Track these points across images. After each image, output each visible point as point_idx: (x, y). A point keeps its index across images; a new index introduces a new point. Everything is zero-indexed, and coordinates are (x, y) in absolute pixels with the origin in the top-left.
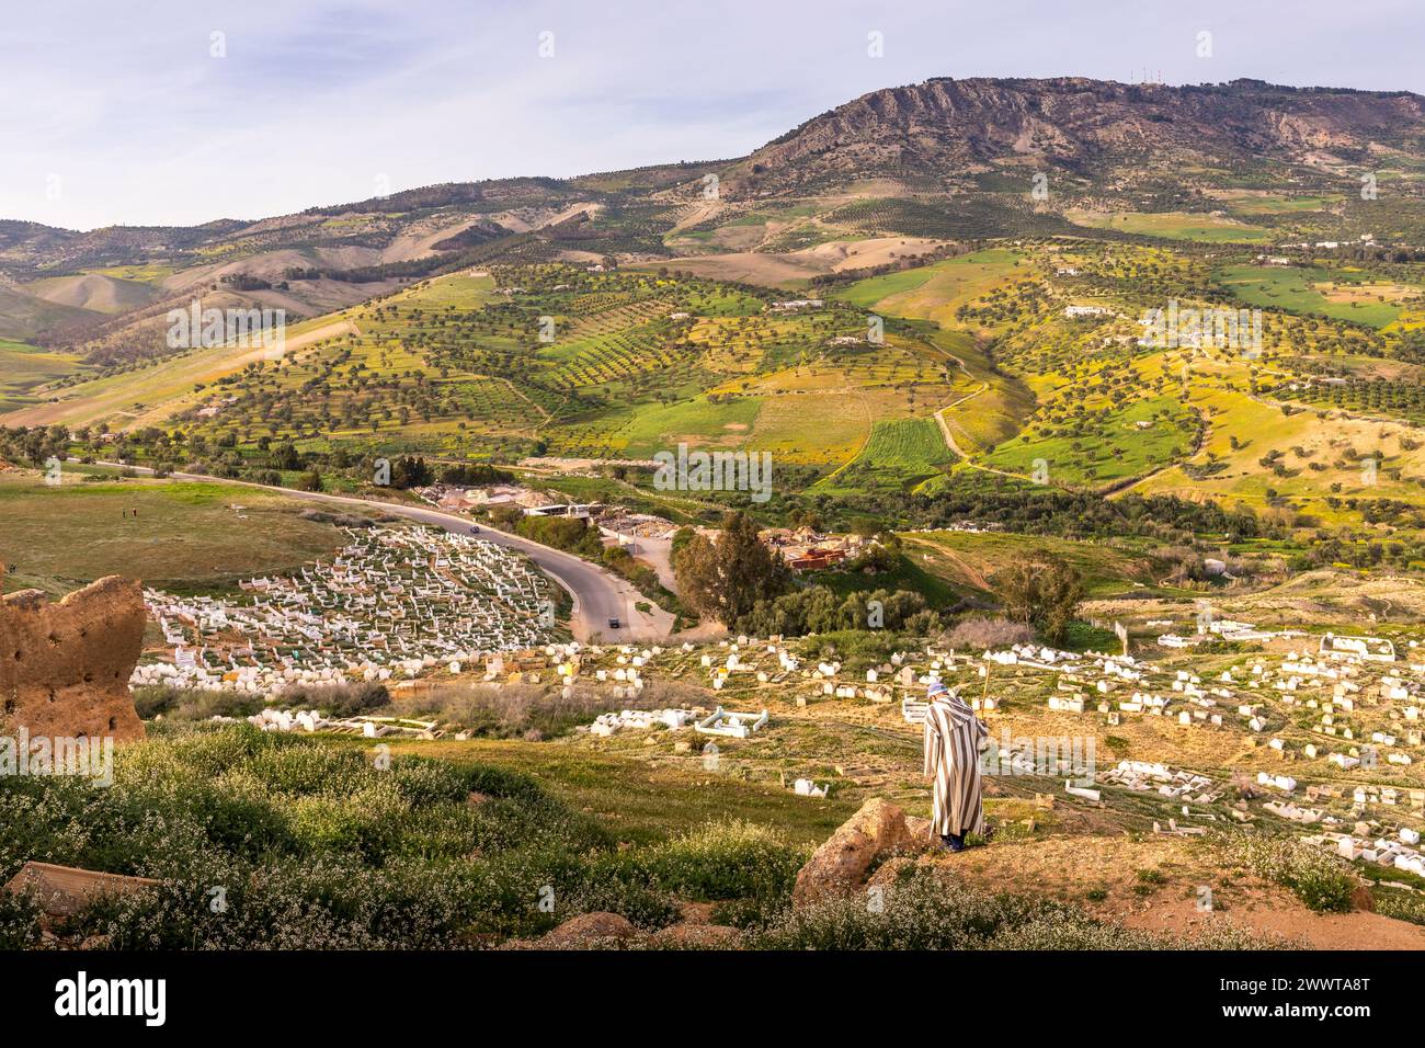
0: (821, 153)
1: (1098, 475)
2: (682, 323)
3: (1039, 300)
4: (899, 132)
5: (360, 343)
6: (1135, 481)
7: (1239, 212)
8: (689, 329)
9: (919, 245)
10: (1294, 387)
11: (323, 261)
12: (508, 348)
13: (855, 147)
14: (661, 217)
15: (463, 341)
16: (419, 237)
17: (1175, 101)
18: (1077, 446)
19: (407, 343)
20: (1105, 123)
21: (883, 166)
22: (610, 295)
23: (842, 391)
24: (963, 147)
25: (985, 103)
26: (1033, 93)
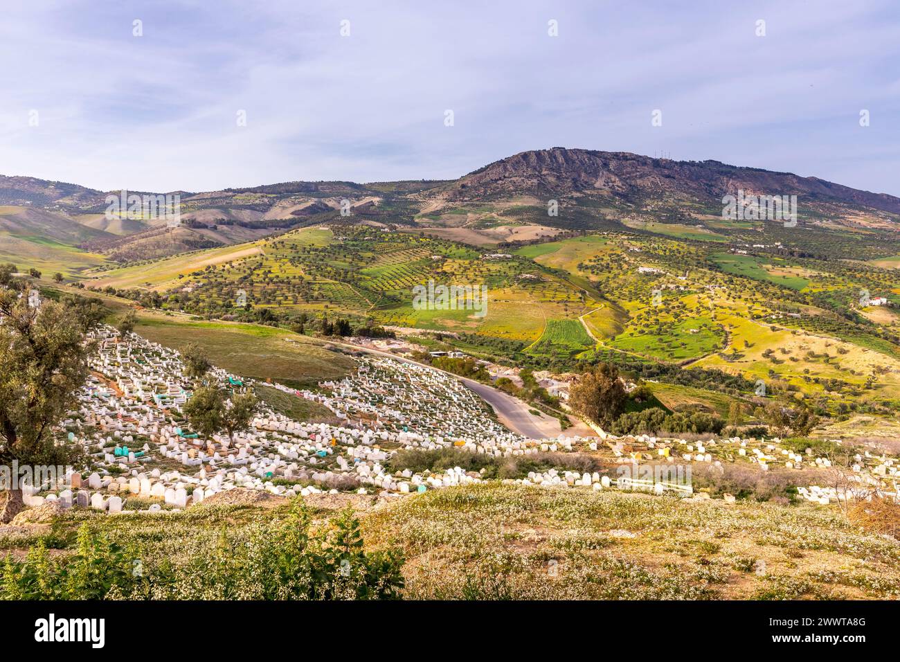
0: (496, 180)
1: (675, 356)
2: (438, 261)
3: (621, 262)
4: (537, 173)
5: (267, 259)
6: (695, 360)
7: (710, 226)
8: (443, 265)
9: (552, 231)
10: (774, 317)
11: (233, 216)
12: (345, 268)
13: (513, 179)
14: (413, 206)
15: (321, 262)
16: (284, 208)
17: (676, 168)
18: (661, 340)
19: (292, 261)
20: (641, 177)
21: (528, 190)
22: (395, 244)
23: (529, 303)
24: (569, 183)
25: (581, 162)
26: (606, 159)
